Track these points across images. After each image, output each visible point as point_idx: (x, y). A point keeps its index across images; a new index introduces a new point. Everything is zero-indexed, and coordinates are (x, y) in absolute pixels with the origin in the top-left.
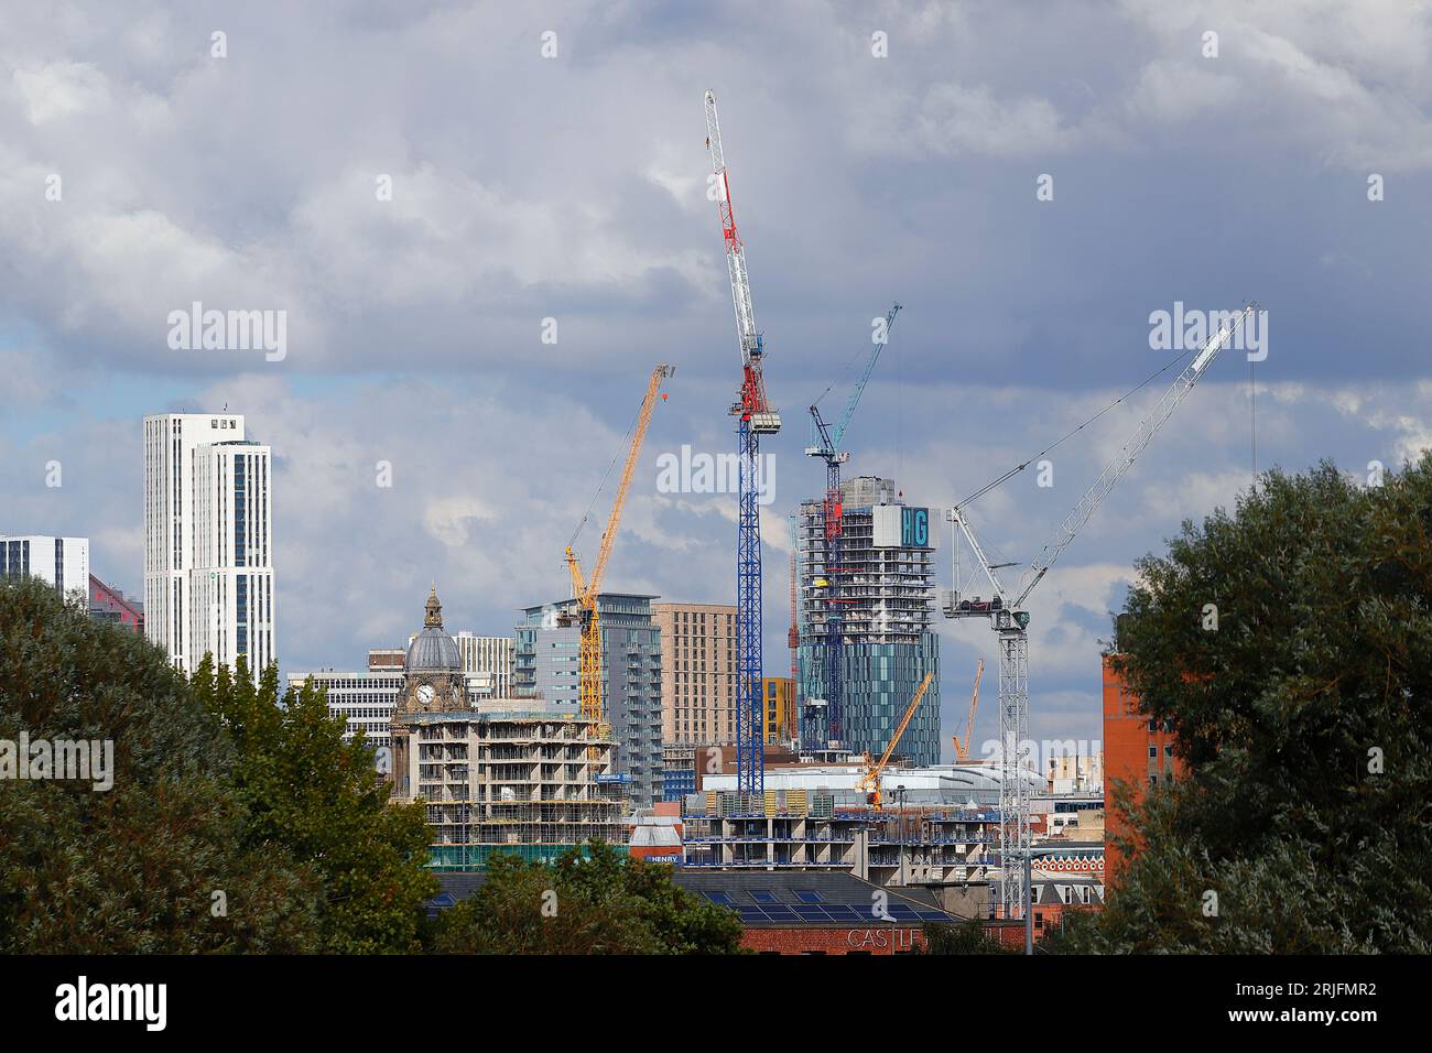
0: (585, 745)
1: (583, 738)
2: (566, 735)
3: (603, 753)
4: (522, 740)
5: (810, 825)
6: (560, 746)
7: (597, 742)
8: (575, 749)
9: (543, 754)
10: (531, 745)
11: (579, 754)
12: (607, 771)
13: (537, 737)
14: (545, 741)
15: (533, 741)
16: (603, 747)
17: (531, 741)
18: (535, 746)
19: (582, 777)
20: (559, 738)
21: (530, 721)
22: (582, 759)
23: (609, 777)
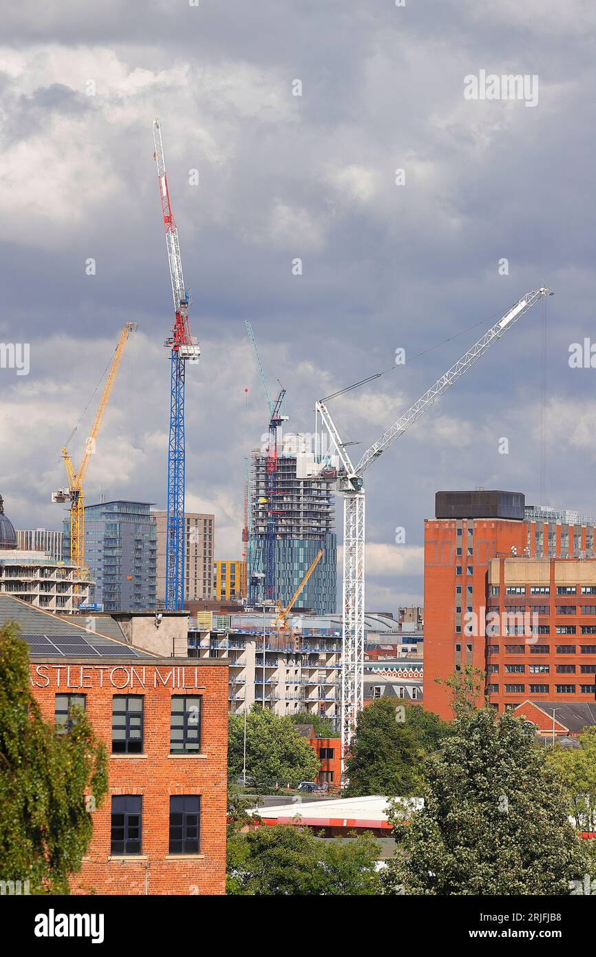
0: (71, 583)
1: (70, 578)
2: (58, 576)
3: (83, 589)
4: (26, 578)
5: (214, 636)
6: (53, 583)
7: (80, 581)
8: (64, 586)
9: (41, 588)
10: (32, 582)
11: (67, 589)
12: (86, 601)
13: (37, 576)
14: (42, 579)
15: (34, 580)
16: (84, 585)
17: (32, 579)
18: (36, 582)
19: (68, 606)
20: (53, 578)
21: (32, 565)
22: (69, 592)
23: (87, 606)
